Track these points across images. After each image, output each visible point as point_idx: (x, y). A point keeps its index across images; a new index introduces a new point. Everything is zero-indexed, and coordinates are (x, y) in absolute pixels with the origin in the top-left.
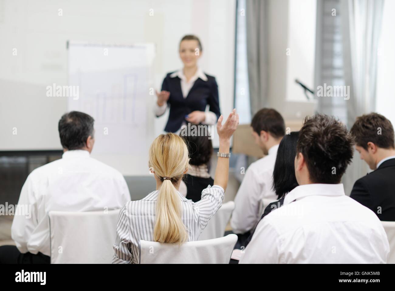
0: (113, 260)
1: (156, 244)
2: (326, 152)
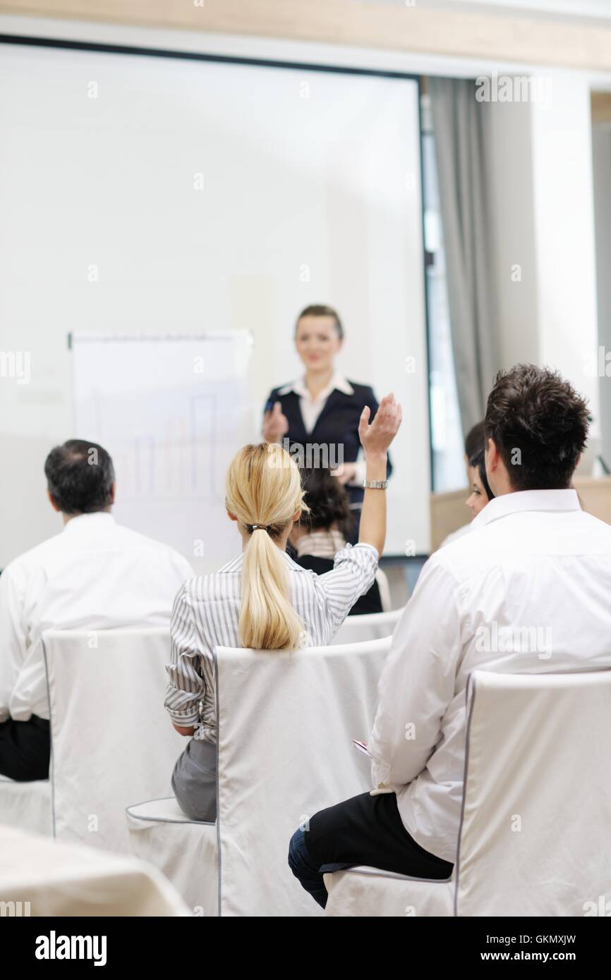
0: (167, 693)
1: (246, 653)
2: (533, 432)
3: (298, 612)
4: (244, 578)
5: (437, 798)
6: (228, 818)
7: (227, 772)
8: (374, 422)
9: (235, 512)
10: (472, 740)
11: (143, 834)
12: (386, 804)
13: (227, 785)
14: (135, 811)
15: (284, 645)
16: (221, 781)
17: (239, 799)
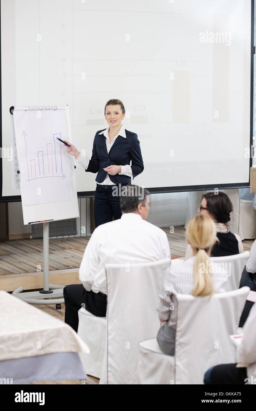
7: (179, 339)
9: (191, 242)
11: (145, 355)
13: (180, 344)
14: (141, 344)
16: (177, 343)
17: (183, 350)
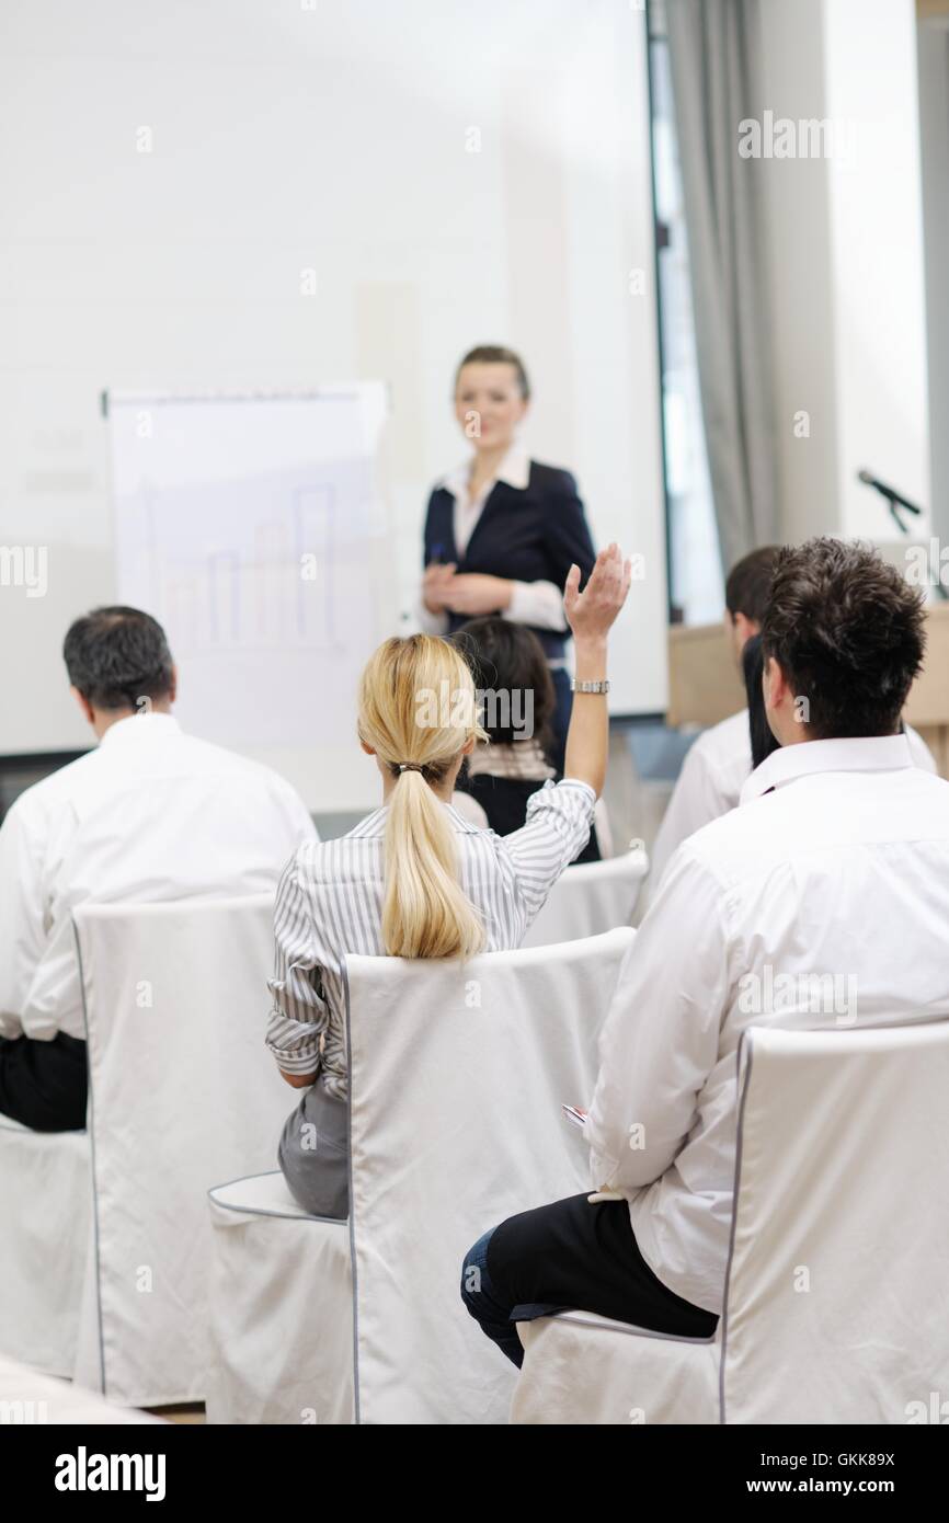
0: (271, 1023)
2: (840, 651)
3: (472, 900)
4: (386, 846)
5: (692, 1215)
6: (367, 1215)
7: (364, 1145)
8: (586, 589)
9: (371, 743)
10: (747, 1133)
11: (235, 1232)
12: (613, 1217)
13: (364, 1166)
14: (222, 1195)
15: (452, 951)
16: (356, 1160)
17: (382, 1188)
